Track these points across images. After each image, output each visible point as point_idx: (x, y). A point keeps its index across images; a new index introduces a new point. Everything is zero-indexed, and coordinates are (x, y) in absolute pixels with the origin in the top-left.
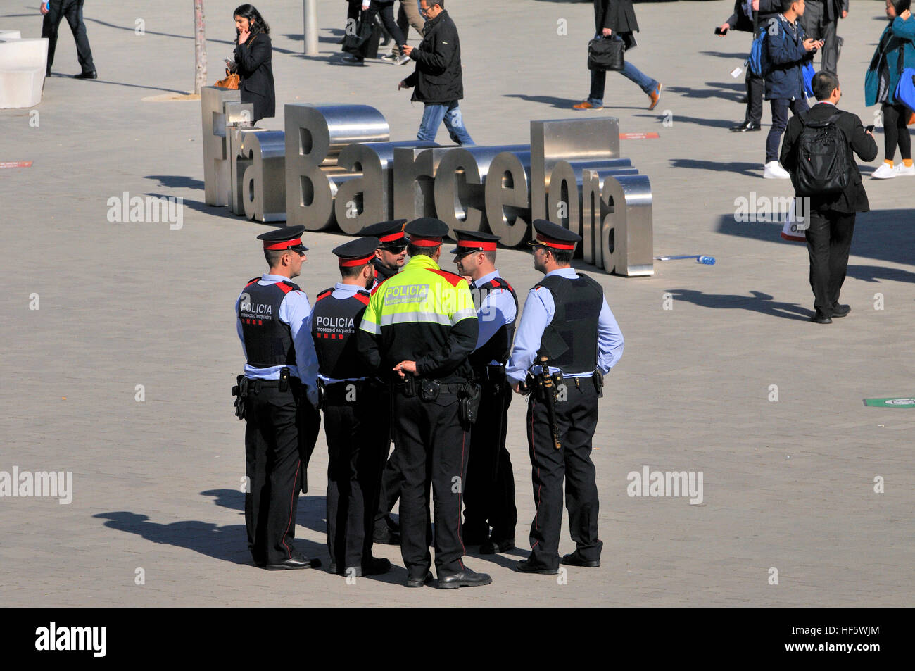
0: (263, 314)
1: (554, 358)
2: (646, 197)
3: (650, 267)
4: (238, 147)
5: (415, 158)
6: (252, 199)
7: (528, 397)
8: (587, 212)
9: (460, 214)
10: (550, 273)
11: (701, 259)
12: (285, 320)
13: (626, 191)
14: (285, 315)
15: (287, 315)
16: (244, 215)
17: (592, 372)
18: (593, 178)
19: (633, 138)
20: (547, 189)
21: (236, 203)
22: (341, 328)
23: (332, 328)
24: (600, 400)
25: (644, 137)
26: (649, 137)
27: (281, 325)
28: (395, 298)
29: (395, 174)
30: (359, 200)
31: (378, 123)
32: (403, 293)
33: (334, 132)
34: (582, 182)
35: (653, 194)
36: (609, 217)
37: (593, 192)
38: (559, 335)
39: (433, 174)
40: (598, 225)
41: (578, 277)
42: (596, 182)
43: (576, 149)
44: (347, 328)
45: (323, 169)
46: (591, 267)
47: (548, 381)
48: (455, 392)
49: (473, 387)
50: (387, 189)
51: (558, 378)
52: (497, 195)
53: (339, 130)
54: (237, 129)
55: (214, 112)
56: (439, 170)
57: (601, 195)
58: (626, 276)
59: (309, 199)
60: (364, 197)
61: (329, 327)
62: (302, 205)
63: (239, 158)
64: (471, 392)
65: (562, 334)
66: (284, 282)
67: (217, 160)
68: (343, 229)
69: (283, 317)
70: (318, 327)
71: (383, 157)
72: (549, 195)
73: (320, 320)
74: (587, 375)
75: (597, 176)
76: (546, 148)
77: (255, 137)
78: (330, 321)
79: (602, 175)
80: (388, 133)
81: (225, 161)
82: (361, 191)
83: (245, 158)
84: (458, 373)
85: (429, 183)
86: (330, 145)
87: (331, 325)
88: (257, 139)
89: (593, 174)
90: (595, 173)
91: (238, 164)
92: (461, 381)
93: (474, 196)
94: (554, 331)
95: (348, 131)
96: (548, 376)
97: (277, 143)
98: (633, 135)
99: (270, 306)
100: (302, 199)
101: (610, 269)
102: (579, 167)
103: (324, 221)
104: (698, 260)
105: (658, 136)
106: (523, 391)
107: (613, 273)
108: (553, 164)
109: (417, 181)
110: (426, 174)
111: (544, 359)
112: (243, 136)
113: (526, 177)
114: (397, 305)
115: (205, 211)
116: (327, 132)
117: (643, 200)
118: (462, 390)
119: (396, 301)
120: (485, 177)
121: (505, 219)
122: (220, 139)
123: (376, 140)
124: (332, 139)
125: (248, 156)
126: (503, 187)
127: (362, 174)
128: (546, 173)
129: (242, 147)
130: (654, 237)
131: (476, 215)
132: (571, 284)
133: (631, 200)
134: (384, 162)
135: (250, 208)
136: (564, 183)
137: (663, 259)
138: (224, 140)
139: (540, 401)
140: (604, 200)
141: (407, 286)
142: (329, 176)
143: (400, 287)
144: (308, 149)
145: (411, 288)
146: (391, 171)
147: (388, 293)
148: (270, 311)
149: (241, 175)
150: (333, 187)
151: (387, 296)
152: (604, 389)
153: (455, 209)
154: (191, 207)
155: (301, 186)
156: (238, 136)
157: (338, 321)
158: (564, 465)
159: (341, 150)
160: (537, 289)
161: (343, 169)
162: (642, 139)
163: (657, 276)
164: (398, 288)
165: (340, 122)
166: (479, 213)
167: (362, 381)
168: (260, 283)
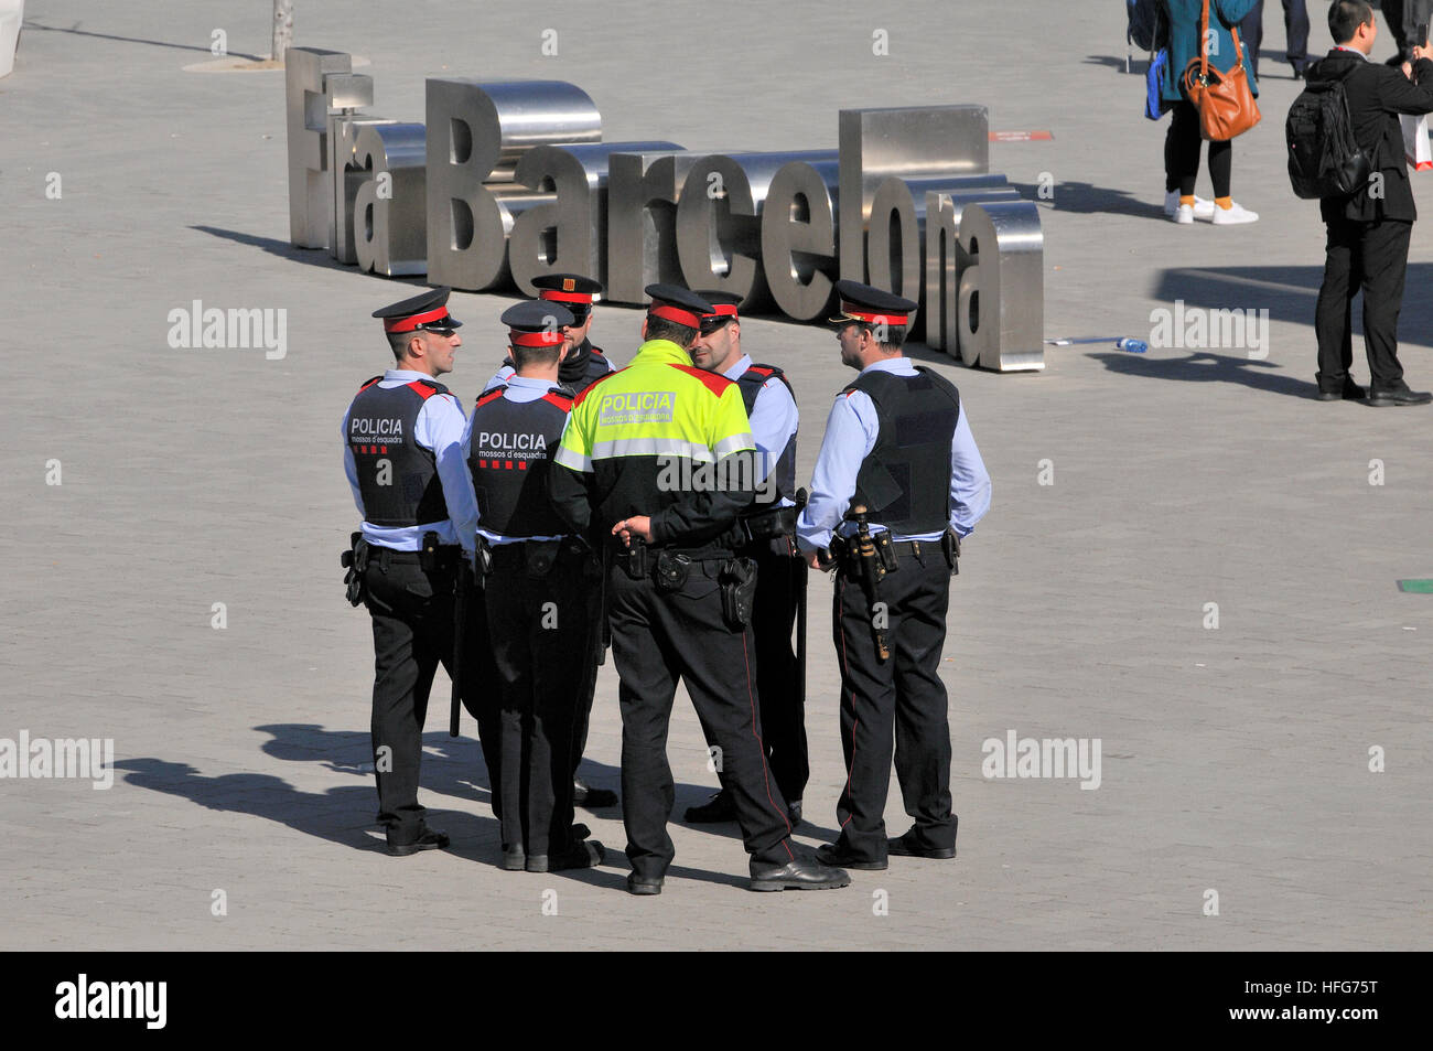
0: (388, 435)
1: (877, 510)
2: (1034, 238)
3: (1039, 356)
4: (347, 150)
5: (645, 170)
6: (370, 237)
7: (835, 574)
8: (933, 263)
9: (718, 265)
10: (869, 368)
11: (1123, 343)
12: (425, 442)
13: (999, 229)
14: (425, 433)
15: (428, 434)
16: (357, 264)
17: (942, 533)
18: (944, 207)
19: (1009, 139)
20: (867, 223)
21: (342, 244)
22: (522, 451)
23: (507, 451)
24: (953, 578)
25: (1027, 138)
26: (1034, 137)
27: (418, 451)
28: (617, 413)
29: (610, 198)
30: (551, 239)
31: (583, 112)
32: (631, 405)
33: (509, 126)
34: (924, 212)
35: (1044, 234)
36: (970, 271)
37: (943, 231)
38: (886, 470)
39: (673, 197)
40: (950, 286)
41: (916, 373)
42: (948, 213)
43: (916, 158)
44: (534, 451)
45: (489, 188)
46: (939, 355)
47: (867, 547)
48: (714, 575)
49: (744, 563)
50: (597, 224)
51: (885, 542)
52: (781, 234)
53: (516, 121)
54: (345, 120)
55: (306, 91)
56: (684, 192)
57: (957, 235)
58: (998, 371)
59: (466, 240)
60: (559, 236)
61: (501, 449)
62: (454, 247)
63: (348, 168)
64: (741, 573)
65: (891, 468)
66: (422, 382)
67: (311, 173)
68: (523, 289)
69: (422, 437)
70: (482, 449)
71: (592, 170)
72: (870, 235)
73: (485, 437)
74: (934, 537)
75: (950, 203)
76: (865, 155)
77: (376, 133)
78: (503, 439)
79: (958, 201)
80: (599, 129)
81: (324, 173)
82: (552, 225)
83: (358, 169)
84: (720, 544)
85: (667, 213)
86: (502, 148)
87: (505, 447)
88: (379, 137)
89: (944, 200)
90: (947, 199)
91: (346, 178)
92: (723, 556)
93: (743, 234)
94: (877, 464)
95: (532, 124)
96: (867, 538)
97: (412, 144)
98: (1008, 134)
99: (399, 421)
100: (454, 238)
101: (970, 359)
102: (921, 187)
103: (490, 275)
104: (1119, 345)
105: (1052, 137)
106: (825, 565)
107: (977, 366)
108: (877, 182)
109: (647, 209)
110: (662, 197)
111: (861, 510)
112: (356, 131)
113: (830, 204)
114: (620, 426)
115: (291, 257)
116: (497, 126)
117: (1027, 244)
118: (726, 570)
119: (619, 418)
120: (761, 203)
121: (794, 274)
122: (317, 137)
123: (579, 140)
124: (504, 138)
125: (363, 165)
126: (792, 220)
127: (553, 197)
128: (864, 197)
129: (354, 150)
130: (1046, 305)
131: (746, 266)
132: (905, 384)
133: (1006, 245)
134: (592, 178)
135: (366, 252)
136: (895, 215)
137: (1059, 343)
138: (323, 138)
139: (853, 579)
140: (963, 245)
141: (637, 394)
142: (499, 200)
143: (625, 396)
144: (465, 153)
145: (645, 398)
146: (603, 193)
147: (604, 406)
148: (400, 430)
149: (351, 197)
150: (507, 219)
151: (603, 410)
152: (961, 561)
153: (712, 256)
154: (268, 250)
155: (452, 217)
156: (347, 131)
157: (517, 440)
158: (893, 686)
159: (519, 157)
160: (849, 394)
161: (523, 188)
162: (1023, 141)
163: (1049, 372)
164: (622, 398)
165: (519, 109)
166: (752, 263)
167: (555, 542)
168: (382, 385)
